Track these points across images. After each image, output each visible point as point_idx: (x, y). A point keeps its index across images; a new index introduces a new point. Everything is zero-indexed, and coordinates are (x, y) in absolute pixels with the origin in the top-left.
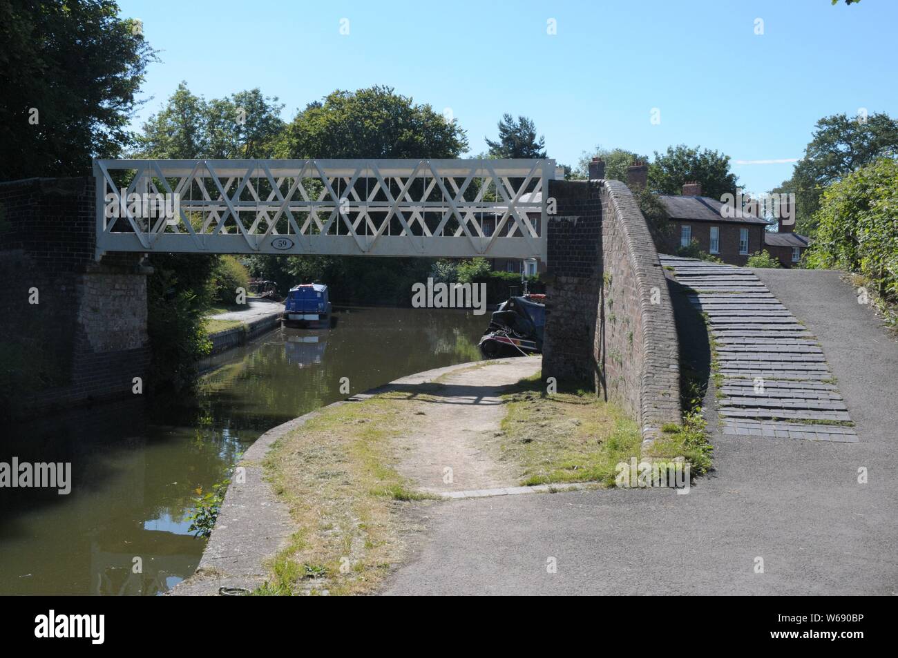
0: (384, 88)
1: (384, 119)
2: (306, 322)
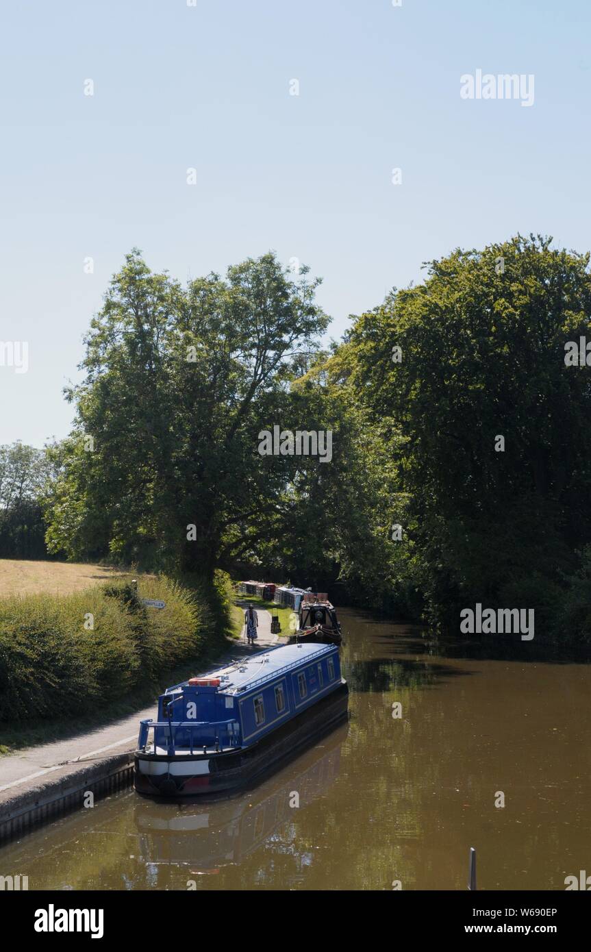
0: (533, 239)
1: (530, 295)
2: (174, 782)
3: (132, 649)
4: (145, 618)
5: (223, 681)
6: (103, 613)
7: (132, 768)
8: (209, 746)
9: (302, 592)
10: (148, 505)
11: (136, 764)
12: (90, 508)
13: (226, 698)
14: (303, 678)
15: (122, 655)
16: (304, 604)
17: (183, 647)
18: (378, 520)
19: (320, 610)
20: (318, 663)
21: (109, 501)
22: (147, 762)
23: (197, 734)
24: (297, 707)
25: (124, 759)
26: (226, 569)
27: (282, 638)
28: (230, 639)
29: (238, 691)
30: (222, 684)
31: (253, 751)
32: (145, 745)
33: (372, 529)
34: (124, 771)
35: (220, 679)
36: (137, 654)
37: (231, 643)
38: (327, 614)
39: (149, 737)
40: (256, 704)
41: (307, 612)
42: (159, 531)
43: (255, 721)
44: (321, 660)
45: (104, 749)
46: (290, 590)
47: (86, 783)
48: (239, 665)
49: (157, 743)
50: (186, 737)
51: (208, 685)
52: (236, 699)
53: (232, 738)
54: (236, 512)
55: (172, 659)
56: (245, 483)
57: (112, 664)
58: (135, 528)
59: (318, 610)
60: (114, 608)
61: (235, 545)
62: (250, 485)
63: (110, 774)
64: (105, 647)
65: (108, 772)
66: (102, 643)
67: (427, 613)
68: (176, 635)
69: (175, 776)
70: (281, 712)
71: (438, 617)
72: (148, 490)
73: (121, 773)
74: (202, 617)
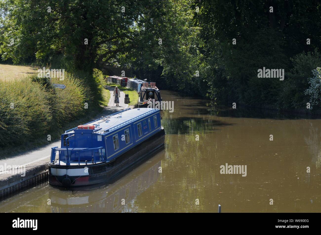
2: (70, 179)
3: (48, 110)
4: (55, 94)
5: (96, 127)
6: (31, 90)
7: (47, 172)
8: (89, 161)
9: (142, 82)
10: (57, 33)
11: (49, 170)
12: (24, 34)
13: (98, 136)
14: (140, 126)
15: (42, 113)
16: (143, 88)
17: (76, 110)
18: (183, 42)
19: (152, 91)
20: (149, 118)
21: (34, 30)
22: (55, 169)
23: (82, 155)
24: (136, 141)
25: (43, 168)
26: (100, 69)
27: (130, 106)
28: (102, 106)
29: (104, 132)
30: (96, 129)
31: (112, 164)
32: (54, 160)
33: (180, 47)
34: (43, 174)
35: (95, 126)
36: (50, 113)
37: (102, 108)
38: (155, 94)
39: (56, 157)
40: (114, 139)
41: (144, 92)
42: (63, 47)
43: (114, 148)
44: (150, 117)
45: (32, 163)
46: (136, 81)
47: (22, 180)
48: (105, 119)
49: (60, 159)
50: (76, 156)
51: (88, 129)
52: (103, 136)
53: (101, 156)
54: (105, 37)
55: (70, 116)
56: (110, 21)
57: (36, 118)
58: (49, 46)
59: (150, 91)
60: (37, 88)
61: (104, 56)
62: (112, 22)
63: (36, 175)
64: (32, 109)
65: (34, 174)
66: (31, 106)
67: (210, 93)
68: (72, 104)
69: (70, 176)
70: (128, 143)
71: (215, 95)
72: (56, 24)
73: (42, 175)
74: (86, 94)
